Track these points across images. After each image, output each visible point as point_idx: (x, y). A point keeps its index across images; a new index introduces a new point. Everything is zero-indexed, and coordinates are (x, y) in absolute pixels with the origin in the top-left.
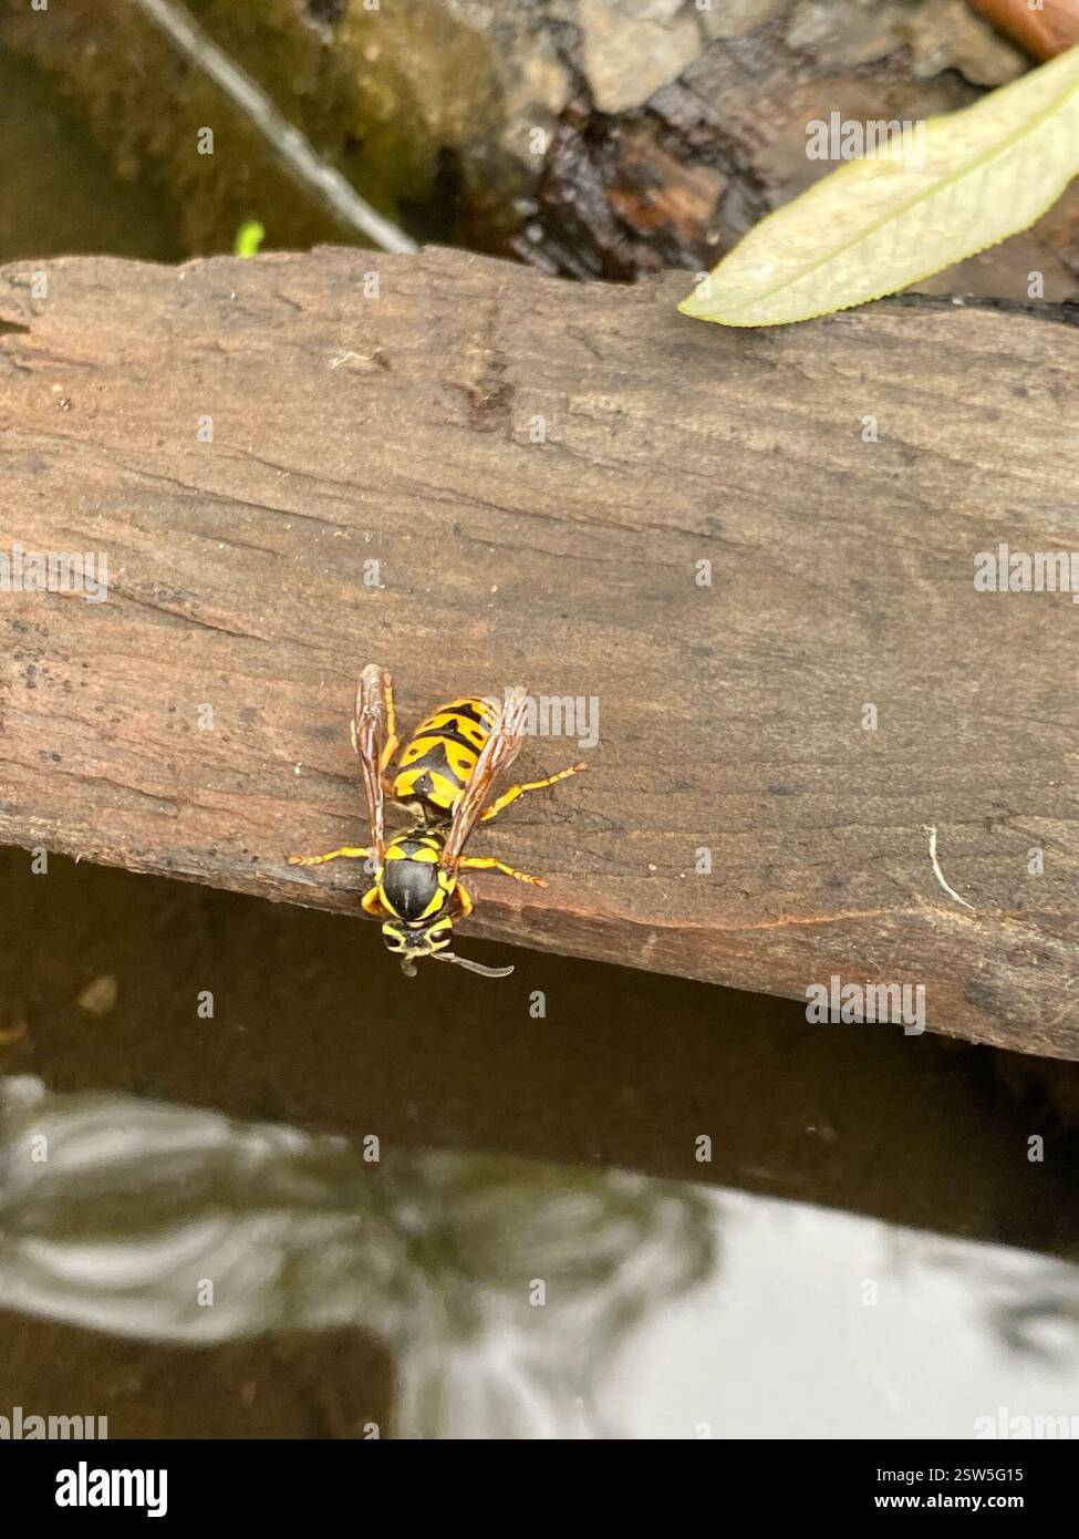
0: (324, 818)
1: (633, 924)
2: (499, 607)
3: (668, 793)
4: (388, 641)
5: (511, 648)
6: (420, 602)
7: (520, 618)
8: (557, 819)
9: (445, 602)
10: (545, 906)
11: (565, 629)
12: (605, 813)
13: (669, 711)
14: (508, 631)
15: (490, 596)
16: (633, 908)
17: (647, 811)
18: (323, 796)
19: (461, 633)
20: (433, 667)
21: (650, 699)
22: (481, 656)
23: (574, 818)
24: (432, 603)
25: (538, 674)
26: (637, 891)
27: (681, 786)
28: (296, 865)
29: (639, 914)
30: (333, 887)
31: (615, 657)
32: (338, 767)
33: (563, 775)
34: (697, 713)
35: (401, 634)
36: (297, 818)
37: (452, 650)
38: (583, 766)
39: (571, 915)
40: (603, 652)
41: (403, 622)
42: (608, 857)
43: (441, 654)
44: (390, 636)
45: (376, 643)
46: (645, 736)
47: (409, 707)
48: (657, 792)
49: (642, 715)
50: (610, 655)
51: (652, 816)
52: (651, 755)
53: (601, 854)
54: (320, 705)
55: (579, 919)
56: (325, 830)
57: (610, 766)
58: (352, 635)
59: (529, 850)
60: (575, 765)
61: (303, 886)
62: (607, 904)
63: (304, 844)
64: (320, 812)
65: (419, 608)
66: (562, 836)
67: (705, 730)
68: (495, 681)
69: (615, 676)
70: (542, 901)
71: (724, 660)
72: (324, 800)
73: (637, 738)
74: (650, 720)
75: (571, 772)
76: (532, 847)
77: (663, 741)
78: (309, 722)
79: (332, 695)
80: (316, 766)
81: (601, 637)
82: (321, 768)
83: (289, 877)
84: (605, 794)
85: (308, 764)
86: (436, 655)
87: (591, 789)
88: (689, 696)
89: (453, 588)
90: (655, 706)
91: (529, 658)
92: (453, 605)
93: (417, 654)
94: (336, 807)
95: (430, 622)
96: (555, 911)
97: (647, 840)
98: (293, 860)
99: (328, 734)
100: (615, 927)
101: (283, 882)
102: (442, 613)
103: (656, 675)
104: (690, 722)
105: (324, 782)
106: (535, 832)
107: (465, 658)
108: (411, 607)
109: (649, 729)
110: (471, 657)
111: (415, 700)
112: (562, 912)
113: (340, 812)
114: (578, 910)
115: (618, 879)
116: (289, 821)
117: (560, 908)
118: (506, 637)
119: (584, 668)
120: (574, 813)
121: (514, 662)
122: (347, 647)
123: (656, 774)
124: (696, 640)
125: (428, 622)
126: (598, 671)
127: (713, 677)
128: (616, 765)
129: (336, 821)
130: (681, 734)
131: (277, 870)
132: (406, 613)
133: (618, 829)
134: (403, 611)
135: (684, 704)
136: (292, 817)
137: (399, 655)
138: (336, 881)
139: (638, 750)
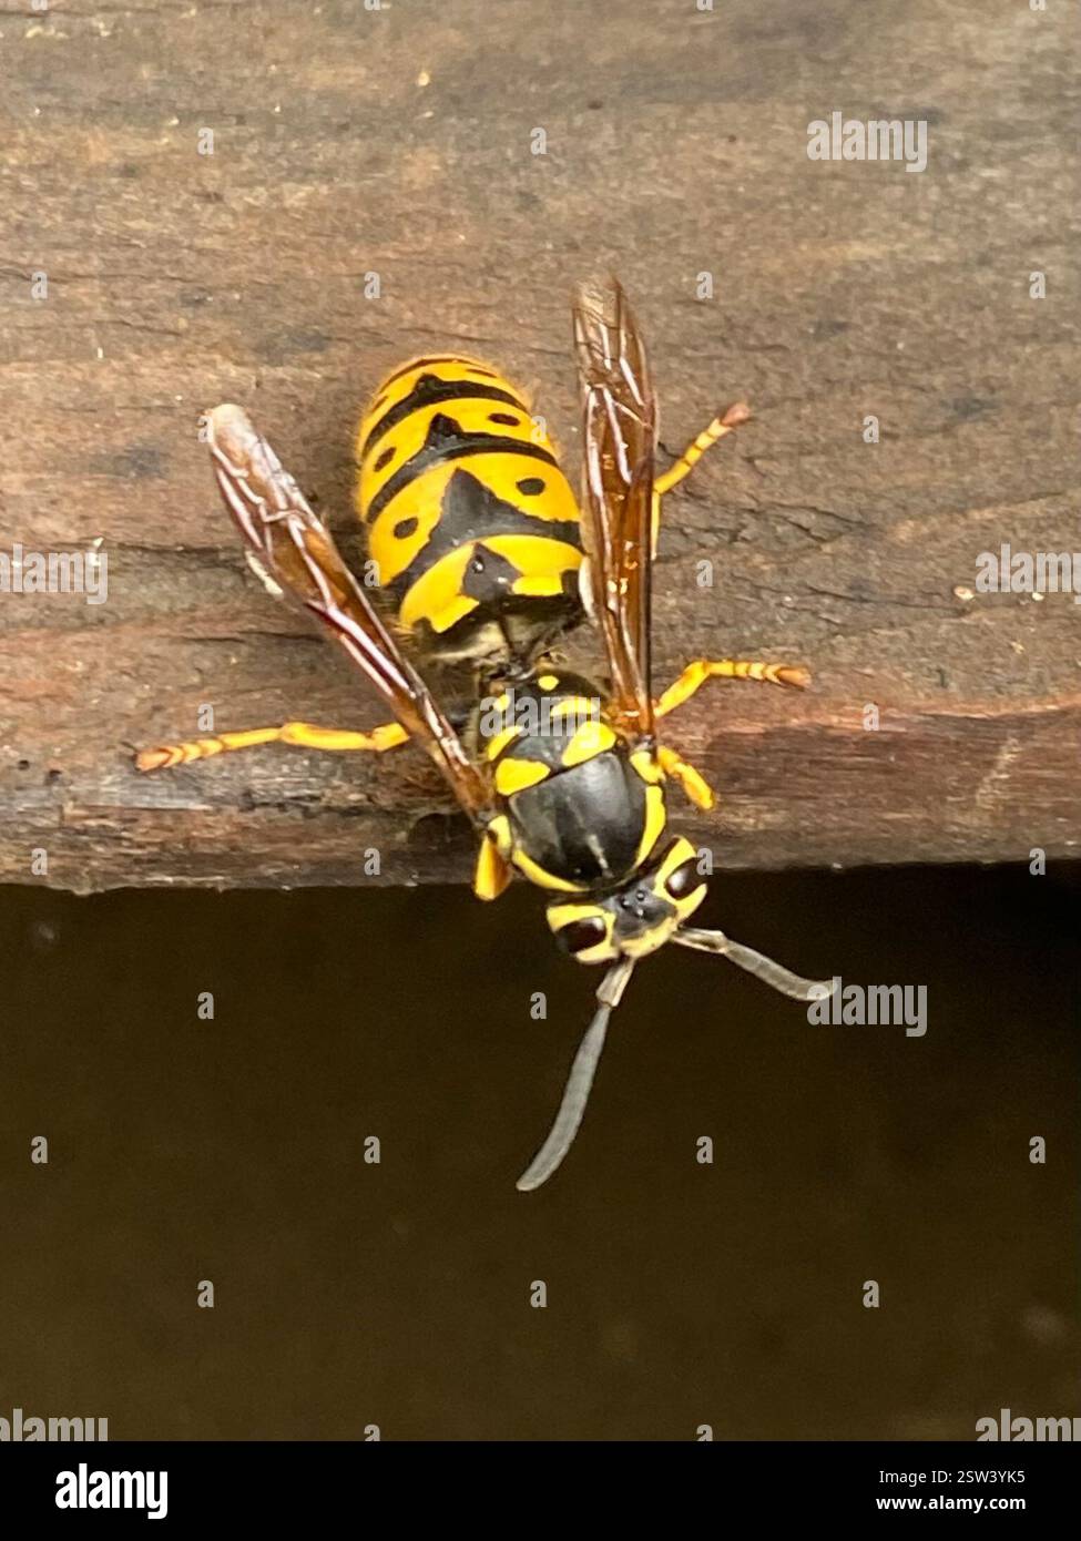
0: (186, 651)
1: (964, 724)
2: (447, 114)
3: (946, 430)
4: (223, 232)
5: (505, 192)
6: (270, 135)
7: (503, 127)
8: (711, 540)
9: (326, 124)
10: (758, 728)
11: (609, 130)
12: (820, 503)
13: (893, 254)
14: (487, 157)
15: (420, 98)
16: (953, 686)
17: (912, 478)
18: (164, 606)
19: (386, 181)
20: (341, 268)
21: (844, 238)
22: (442, 221)
23: (752, 529)
24: (298, 133)
25: (578, 236)
26: (952, 649)
27: (967, 408)
28: (159, 769)
29: (972, 695)
30: (249, 801)
31: (739, 165)
32: (190, 530)
33: (704, 441)
34: (952, 245)
35: (250, 211)
36: (125, 663)
37: (376, 222)
38: (740, 412)
39: (824, 736)
40: (710, 161)
41: (249, 182)
42: (858, 593)
43: (350, 233)
44: (225, 220)
45: (198, 242)
46: (857, 319)
47: (311, 367)
48: (920, 433)
49: (836, 276)
50: (725, 165)
51: (926, 486)
52: (881, 356)
53: (841, 590)
54: (110, 402)
55: (839, 741)
56: (196, 679)
57: (797, 400)
58: (138, 234)
59: (677, 618)
60: (722, 413)
61: (179, 814)
62: (894, 692)
63: (159, 719)
64: (173, 641)
65: (274, 147)
66: (741, 570)
67: (984, 278)
68: (489, 269)
69: (750, 205)
70: (750, 717)
71: (967, 129)
72: (172, 614)
73: (842, 327)
74: (858, 282)
75: (717, 429)
76: (684, 610)
77: (898, 321)
78: (95, 443)
79: (131, 373)
80: (136, 538)
81: (695, 130)
82: (149, 541)
83: (144, 801)
84: (807, 463)
85: (119, 536)
86: (340, 239)
87: (770, 457)
88: (924, 216)
89: (325, 95)
90: (857, 250)
91: (552, 205)
92: (345, 127)
93: (298, 247)
94: (208, 619)
95: (309, 171)
96: (784, 732)
97: (934, 537)
98: (150, 760)
99: (143, 463)
100: (921, 744)
101: (130, 818)
102: (325, 151)
103: (839, 185)
104: (944, 268)
105: (160, 573)
106: (677, 576)
107: (407, 232)
108: (253, 148)
109: (861, 301)
110: (420, 228)
111: (320, 349)
112: (800, 733)
113: (222, 630)
114: (835, 720)
115: (901, 633)
116: (104, 674)
117: (794, 722)
118: (488, 172)
119: (680, 205)
120: (747, 519)
121: (519, 219)
122: (134, 262)
123: (905, 394)
124: (900, 99)
125: (304, 174)
126: (710, 203)
127: (961, 166)
128: (811, 396)
129: (213, 651)
130: (934, 297)
131: (112, 788)
132: (247, 164)
133: (864, 528)
134: (238, 160)
135: (919, 234)
136: (111, 665)
137: (256, 257)
138: (257, 785)
139: (848, 354)
